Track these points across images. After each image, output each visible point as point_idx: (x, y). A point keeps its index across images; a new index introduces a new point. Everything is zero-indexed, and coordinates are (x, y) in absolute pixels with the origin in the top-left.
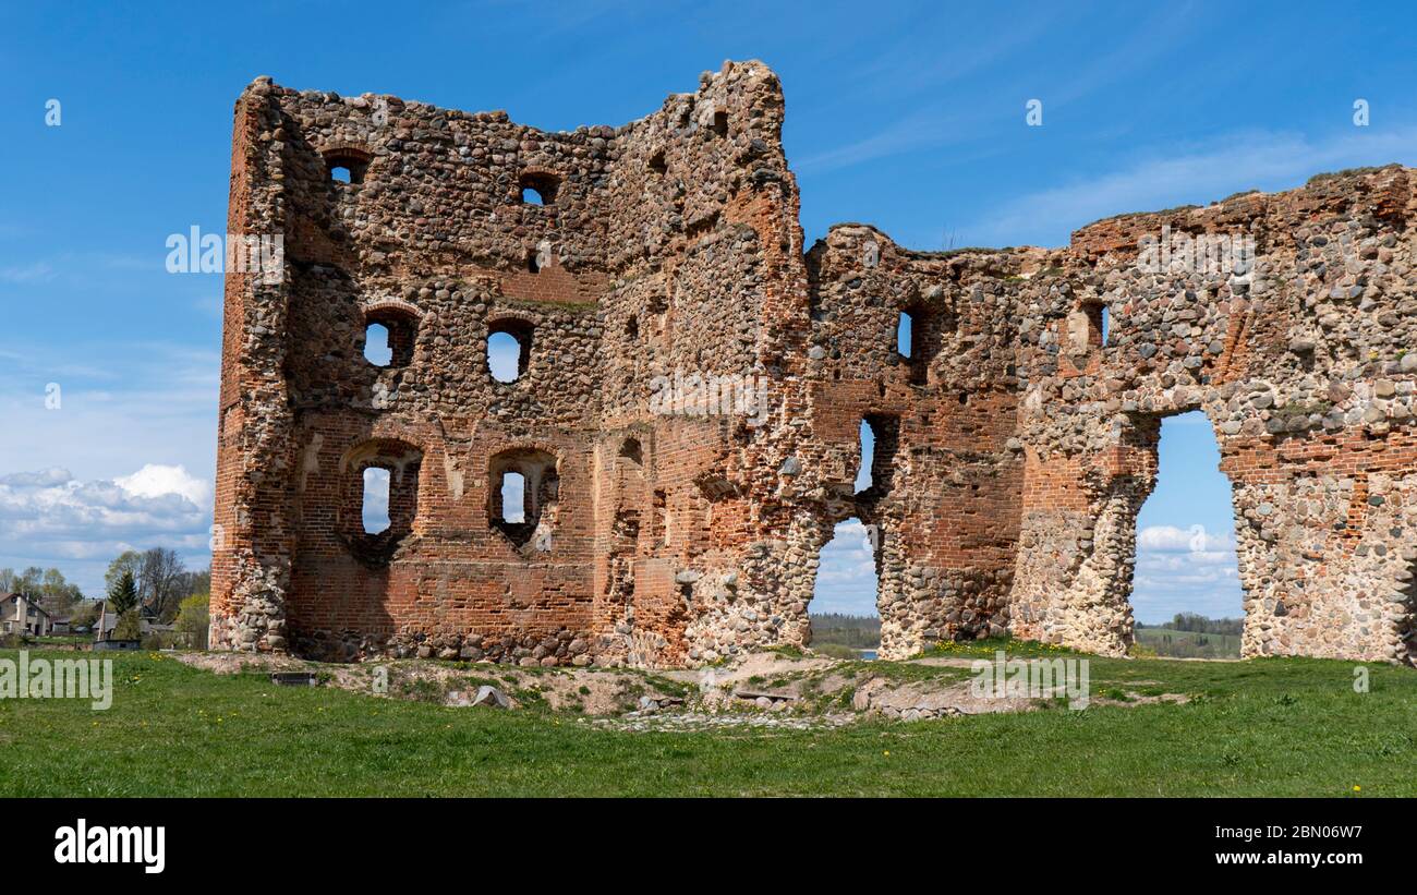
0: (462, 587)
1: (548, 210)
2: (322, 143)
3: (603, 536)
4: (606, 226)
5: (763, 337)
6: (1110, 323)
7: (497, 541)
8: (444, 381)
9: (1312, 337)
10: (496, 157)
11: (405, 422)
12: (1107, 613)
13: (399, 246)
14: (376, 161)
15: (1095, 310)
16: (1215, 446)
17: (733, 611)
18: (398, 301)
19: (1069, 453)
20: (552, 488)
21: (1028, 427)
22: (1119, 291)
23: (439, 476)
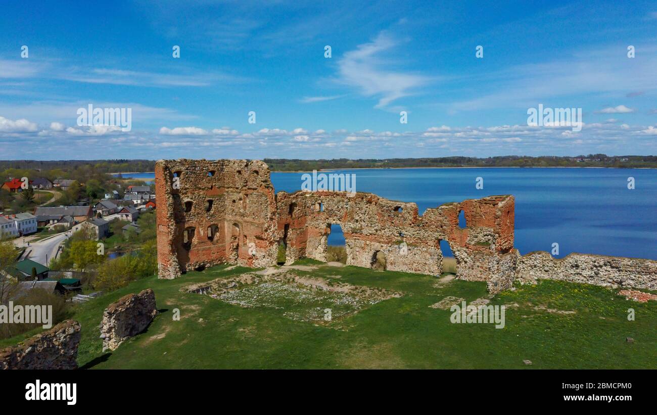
0: (205, 251)
1: (213, 177)
2: (173, 170)
4: (224, 179)
5: (269, 215)
6: (323, 208)
7: (209, 242)
8: (198, 213)
9: (357, 218)
10: (204, 168)
11: (193, 223)
12: (324, 255)
13: (188, 188)
14: (183, 172)
15: (320, 204)
17: (264, 259)
18: (189, 200)
19: (316, 228)
20: (217, 230)
21: (309, 222)
22: (325, 203)
23: (199, 232)
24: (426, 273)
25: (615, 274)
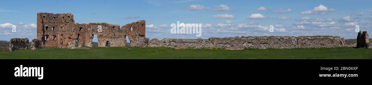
0: (51, 43)
1: (55, 19)
3: (59, 40)
4: (58, 20)
7: (53, 41)
8: (50, 31)
10: (52, 16)
11: (48, 33)
12: (91, 45)
14: (45, 17)
15: (90, 28)
16: (97, 36)
18: (47, 26)
19: (89, 36)
20: (56, 37)
21: (86, 34)
22: (92, 27)
23: (50, 37)
24: (122, 46)
25: (175, 44)
